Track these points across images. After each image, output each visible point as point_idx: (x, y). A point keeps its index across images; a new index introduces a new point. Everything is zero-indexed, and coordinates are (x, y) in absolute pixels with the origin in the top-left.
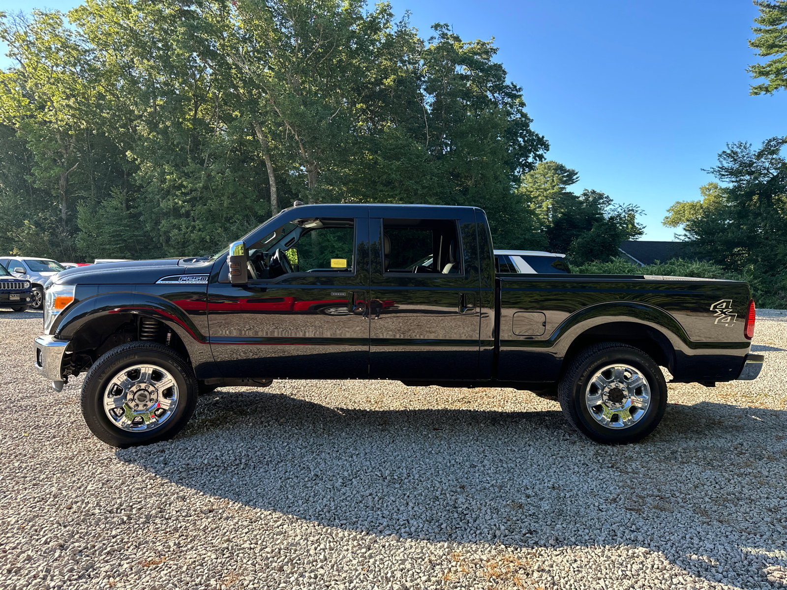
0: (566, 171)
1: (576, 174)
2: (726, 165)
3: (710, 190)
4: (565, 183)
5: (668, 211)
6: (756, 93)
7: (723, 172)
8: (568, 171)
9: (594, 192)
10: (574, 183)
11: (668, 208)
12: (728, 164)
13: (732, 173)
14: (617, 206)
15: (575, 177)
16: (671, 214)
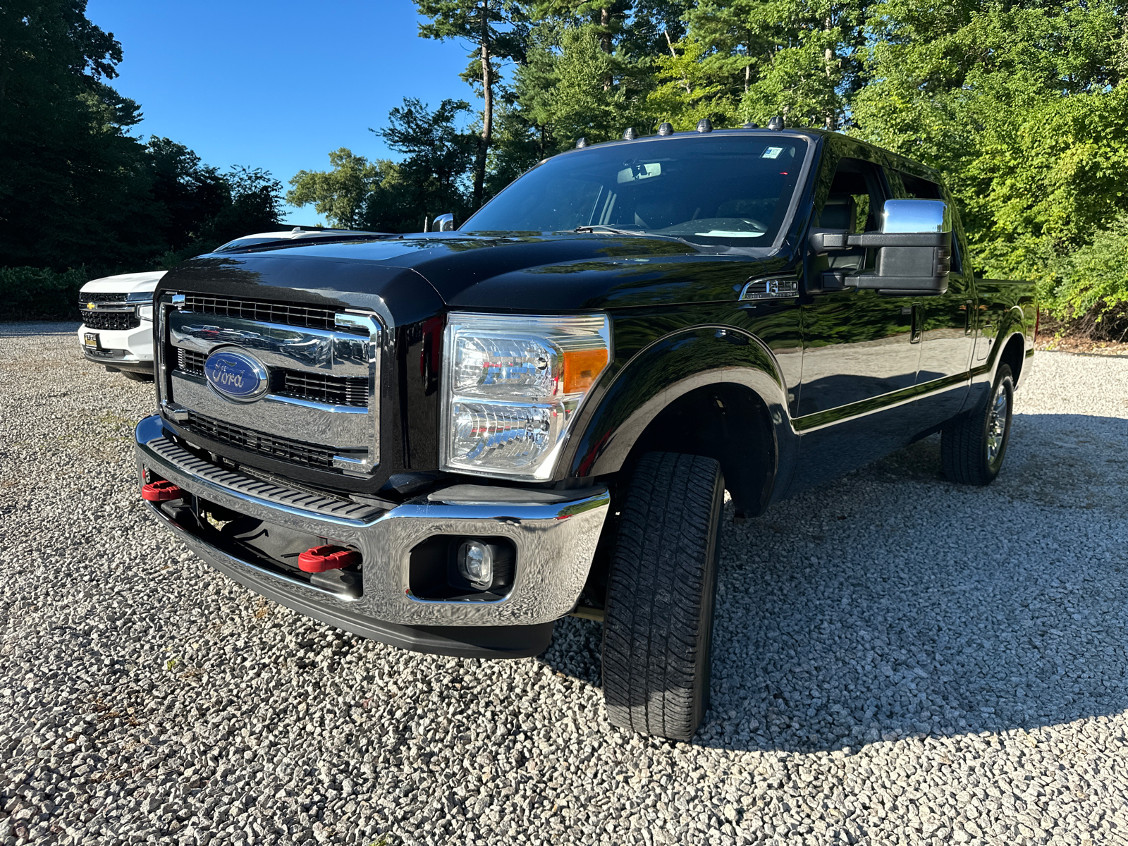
0: (120, 100)
1: (138, 107)
2: (399, 128)
3: (342, 158)
4: (121, 121)
5: (291, 183)
6: (426, 36)
7: (392, 136)
8: (123, 101)
9: (168, 142)
10: (136, 122)
11: (290, 179)
12: (401, 127)
13: (405, 139)
14: (239, 169)
15: (136, 113)
16: (295, 188)
